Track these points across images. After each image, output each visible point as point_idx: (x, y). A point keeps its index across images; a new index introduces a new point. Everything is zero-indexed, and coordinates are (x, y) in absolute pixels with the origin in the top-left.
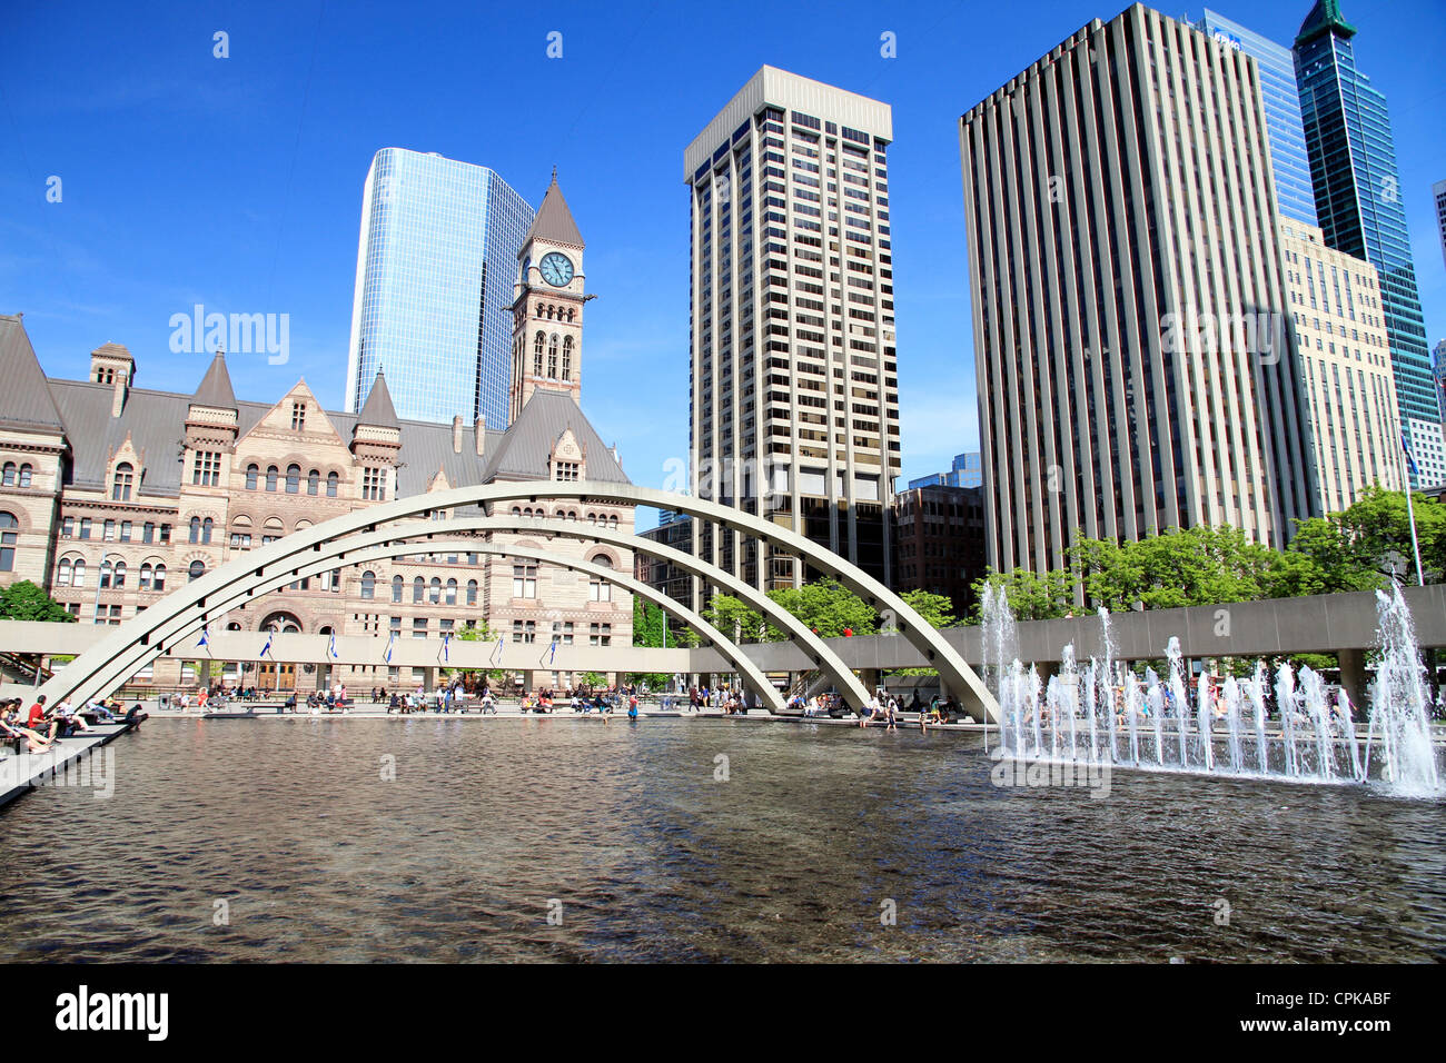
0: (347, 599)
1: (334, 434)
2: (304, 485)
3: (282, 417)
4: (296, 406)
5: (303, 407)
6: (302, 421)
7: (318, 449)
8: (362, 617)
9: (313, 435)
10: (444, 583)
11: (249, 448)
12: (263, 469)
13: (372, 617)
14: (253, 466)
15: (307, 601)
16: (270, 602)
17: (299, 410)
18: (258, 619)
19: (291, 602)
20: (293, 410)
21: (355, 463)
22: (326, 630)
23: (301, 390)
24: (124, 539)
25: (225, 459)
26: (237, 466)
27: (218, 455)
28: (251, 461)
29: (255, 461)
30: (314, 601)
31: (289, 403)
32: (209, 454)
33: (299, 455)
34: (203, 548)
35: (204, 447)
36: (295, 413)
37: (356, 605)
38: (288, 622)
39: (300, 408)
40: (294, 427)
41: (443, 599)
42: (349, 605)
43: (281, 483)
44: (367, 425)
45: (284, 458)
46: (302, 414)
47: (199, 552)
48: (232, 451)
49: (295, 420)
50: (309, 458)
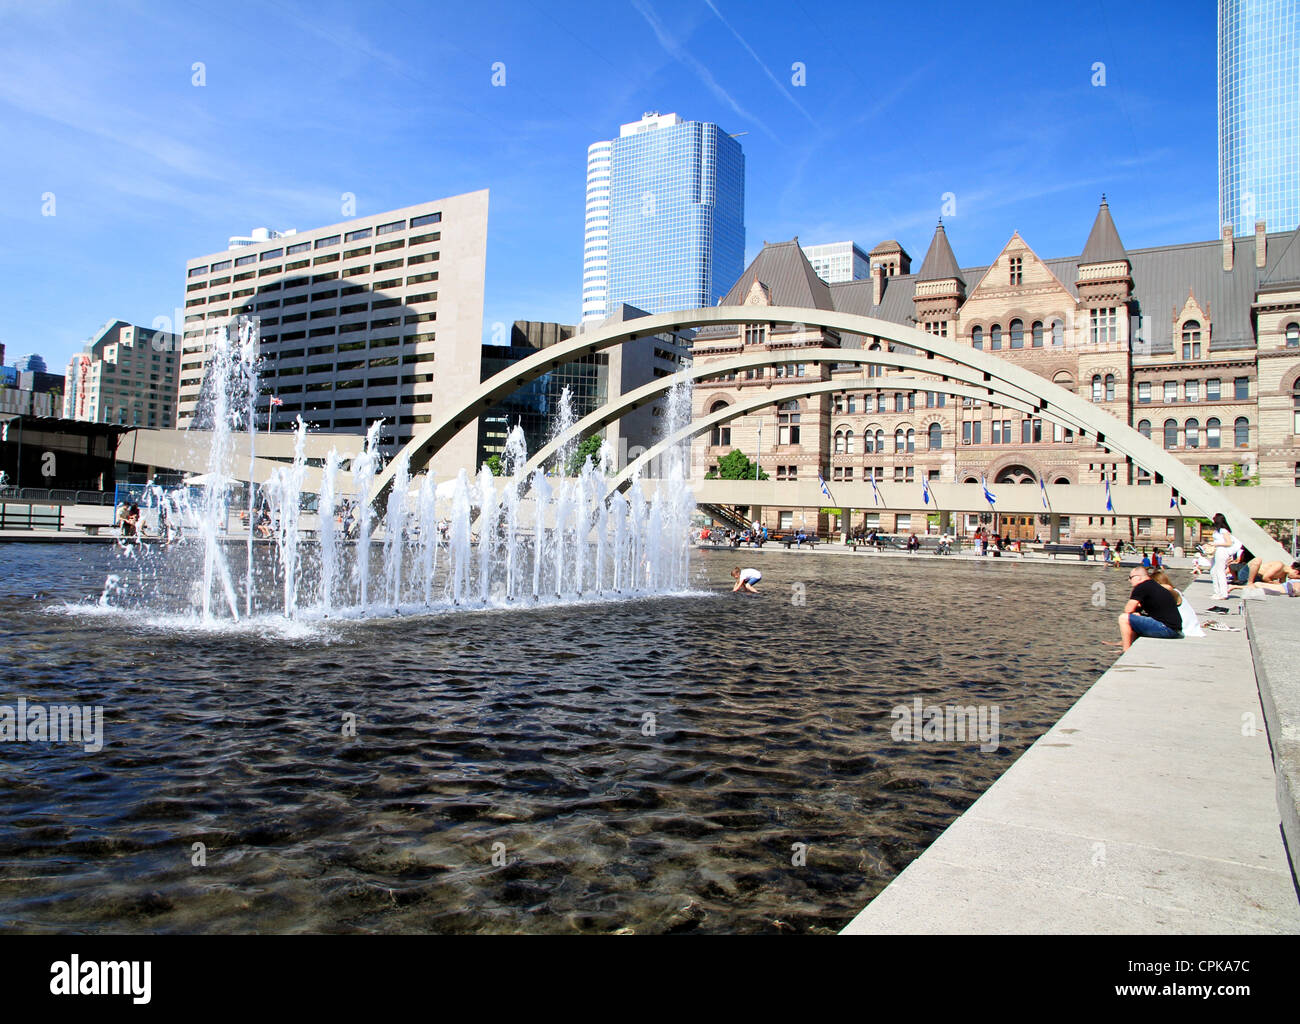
0: (1081, 449)
1: (1054, 281)
2: (1028, 338)
3: (999, 275)
4: (1012, 261)
5: (1019, 261)
6: (1020, 275)
7: (1040, 299)
8: (1097, 467)
9: (1032, 286)
10: (1202, 424)
11: (971, 312)
12: (986, 329)
13: (1108, 467)
14: (977, 328)
15: (1039, 454)
16: (1003, 456)
17: (1016, 264)
18: (993, 473)
19: (1023, 456)
20: (1009, 265)
21: (1079, 307)
22: (1062, 481)
23: (1016, 244)
24: (880, 410)
25: (950, 325)
26: (961, 331)
27: (944, 324)
28: (974, 324)
29: (977, 323)
30: (1046, 453)
31: (1004, 260)
32: (936, 324)
33: (1019, 310)
34: (938, 411)
35: (931, 319)
36: (1012, 269)
37: (1090, 455)
38: (1023, 476)
39: (1016, 262)
40: (1012, 283)
41: (1202, 442)
42: (1083, 455)
43: (1005, 340)
44: (1088, 264)
45: (1005, 315)
46: (1019, 268)
47: (935, 415)
48: (956, 318)
49: (1013, 275)
50: (1030, 311)
